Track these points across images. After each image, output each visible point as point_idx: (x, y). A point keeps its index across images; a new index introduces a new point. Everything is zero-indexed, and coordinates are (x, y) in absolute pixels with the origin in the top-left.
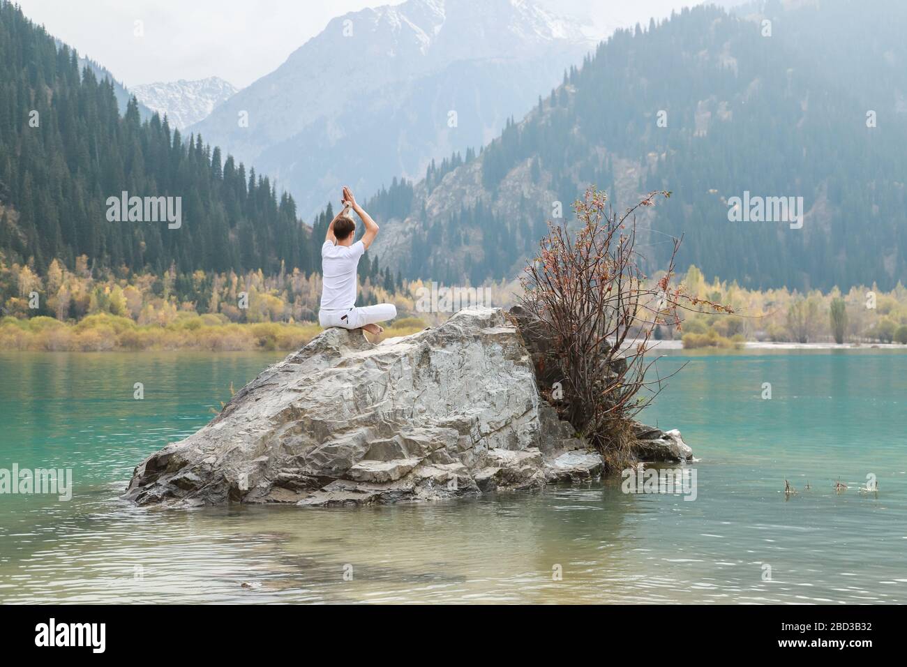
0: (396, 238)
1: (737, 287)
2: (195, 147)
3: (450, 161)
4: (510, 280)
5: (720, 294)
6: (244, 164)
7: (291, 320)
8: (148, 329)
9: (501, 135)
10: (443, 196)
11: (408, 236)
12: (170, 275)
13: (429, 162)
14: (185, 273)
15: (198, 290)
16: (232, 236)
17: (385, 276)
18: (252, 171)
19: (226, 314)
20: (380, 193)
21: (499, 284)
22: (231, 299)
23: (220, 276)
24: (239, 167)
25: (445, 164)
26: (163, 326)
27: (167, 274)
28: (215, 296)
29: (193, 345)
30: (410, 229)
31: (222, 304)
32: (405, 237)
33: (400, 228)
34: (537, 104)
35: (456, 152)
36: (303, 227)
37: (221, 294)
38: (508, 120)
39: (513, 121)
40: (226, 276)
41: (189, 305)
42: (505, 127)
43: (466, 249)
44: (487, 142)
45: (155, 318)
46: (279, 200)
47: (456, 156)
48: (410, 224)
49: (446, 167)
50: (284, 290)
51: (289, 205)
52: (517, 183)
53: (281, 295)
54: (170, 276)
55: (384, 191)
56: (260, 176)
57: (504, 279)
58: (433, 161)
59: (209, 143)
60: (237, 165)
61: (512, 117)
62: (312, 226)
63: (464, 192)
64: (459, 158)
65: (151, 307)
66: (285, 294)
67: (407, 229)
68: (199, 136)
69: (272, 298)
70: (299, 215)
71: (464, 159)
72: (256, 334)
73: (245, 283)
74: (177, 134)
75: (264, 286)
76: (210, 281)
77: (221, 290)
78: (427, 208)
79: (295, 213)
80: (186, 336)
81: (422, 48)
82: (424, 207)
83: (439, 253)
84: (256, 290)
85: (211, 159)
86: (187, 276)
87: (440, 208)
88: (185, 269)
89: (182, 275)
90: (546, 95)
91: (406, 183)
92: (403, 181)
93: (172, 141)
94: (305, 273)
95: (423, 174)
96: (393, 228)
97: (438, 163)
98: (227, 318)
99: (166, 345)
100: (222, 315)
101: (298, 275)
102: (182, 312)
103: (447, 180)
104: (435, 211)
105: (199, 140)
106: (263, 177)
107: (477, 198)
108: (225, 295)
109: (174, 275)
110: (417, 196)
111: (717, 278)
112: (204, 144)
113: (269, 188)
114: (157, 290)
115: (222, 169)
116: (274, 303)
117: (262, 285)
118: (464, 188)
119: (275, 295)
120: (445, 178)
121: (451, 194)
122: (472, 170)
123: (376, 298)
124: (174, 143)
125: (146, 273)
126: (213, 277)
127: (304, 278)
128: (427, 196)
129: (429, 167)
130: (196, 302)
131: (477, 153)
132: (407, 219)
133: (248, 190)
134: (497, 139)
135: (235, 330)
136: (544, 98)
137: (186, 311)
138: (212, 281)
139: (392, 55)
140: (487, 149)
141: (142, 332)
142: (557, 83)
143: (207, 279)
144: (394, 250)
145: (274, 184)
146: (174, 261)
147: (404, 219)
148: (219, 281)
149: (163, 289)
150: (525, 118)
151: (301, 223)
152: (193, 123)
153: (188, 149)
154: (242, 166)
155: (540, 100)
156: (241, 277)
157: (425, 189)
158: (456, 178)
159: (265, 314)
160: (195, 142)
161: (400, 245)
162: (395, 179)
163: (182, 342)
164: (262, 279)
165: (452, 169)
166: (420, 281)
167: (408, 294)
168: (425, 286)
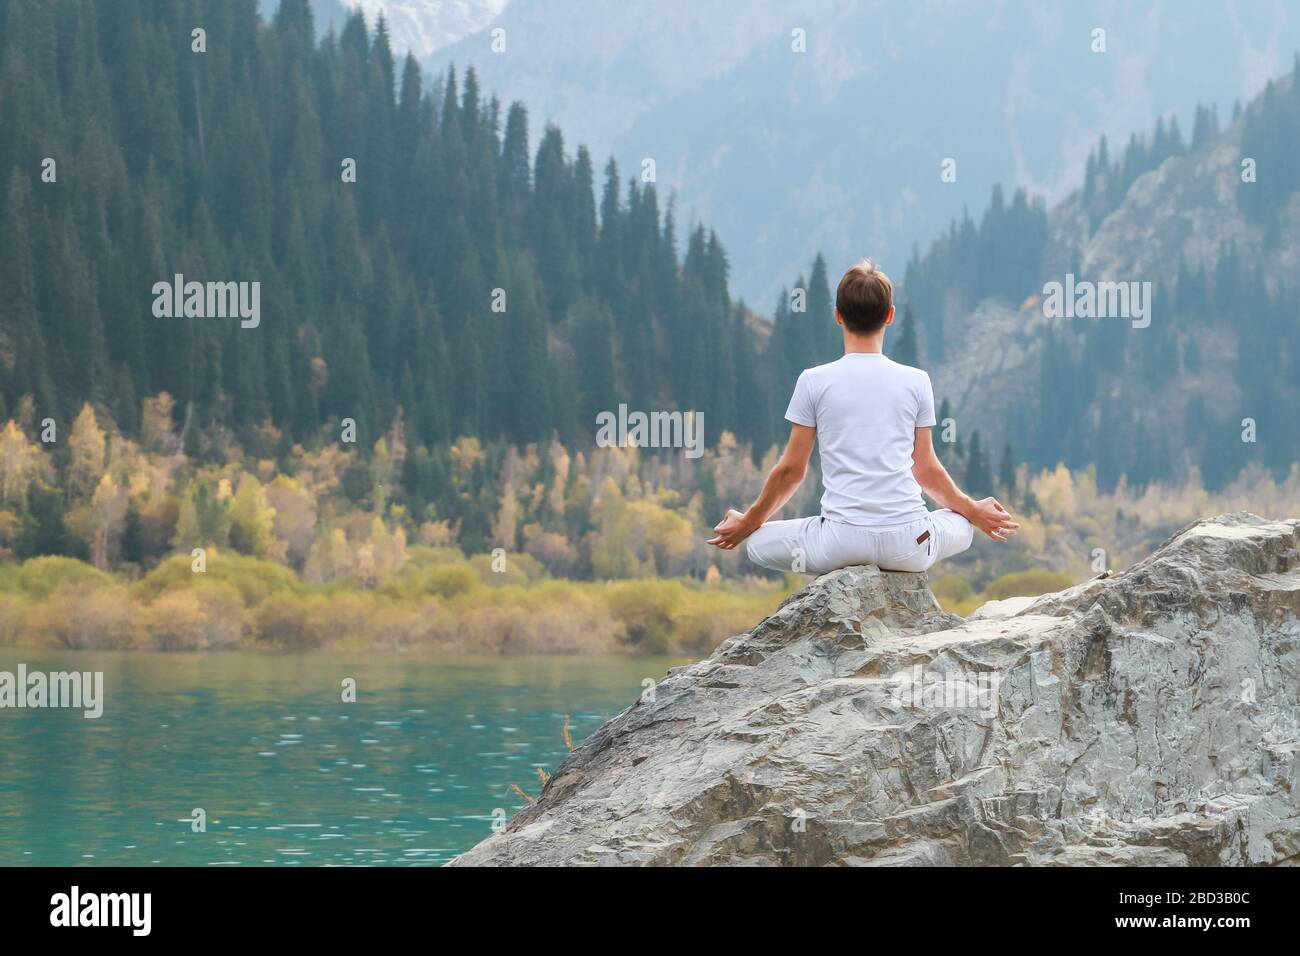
0: (998, 354)
2: (460, 103)
3: (1151, 142)
6: (590, 149)
7: (713, 573)
8: (329, 594)
10: (1130, 236)
11: (1032, 348)
12: (389, 448)
13: (1088, 145)
14: (429, 444)
15: (464, 489)
16: (556, 344)
17: (967, 454)
18: (611, 169)
19: (539, 556)
20: (958, 229)
21: (1280, 480)
22: (551, 514)
23: (522, 453)
24: (575, 158)
25: (1134, 150)
26: (371, 584)
27: (381, 446)
28: (510, 505)
29: (449, 637)
30: (1039, 330)
31: (527, 529)
32: (1025, 348)
33: (1009, 325)
35: (1167, 117)
36: (747, 322)
37: (525, 501)
40: (538, 452)
41: (438, 530)
43: (1192, 384)
44: (1252, 88)
45: (349, 563)
46: (682, 248)
47: (1167, 128)
48: (1037, 313)
49: (1140, 159)
50: (693, 491)
51: (709, 260)
53: (684, 503)
54: (390, 451)
55: (968, 225)
56: (633, 183)
58: (1103, 143)
59: (499, 92)
60: (570, 152)
62: (771, 317)
63: (1186, 228)
64: (1175, 134)
65: (339, 535)
66: (696, 502)
67: (1029, 329)
68: (471, 74)
69: (660, 514)
70: (737, 288)
71: (1187, 136)
72: (621, 610)
73: (589, 472)
74: (412, 66)
75: (642, 481)
76: (495, 467)
77: (526, 490)
79: (724, 285)
80: (431, 613)
82: (1075, 267)
83: (1115, 393)
84: (617, 491)
85: (501, 136)
86: (436, 449)
88: (429, 433)
89: (421, 451)
91: (1029, 201)
92: (1020, 197)
93: (398, 88)
94: (750, 445)
95: (1074, 178)
96: (991, 325)
97: (1117, 147)
98: (540, 566)
99: (379, 637)
100: (526, 557)
101: (732, 450)
102: (422, 549)
103: (1140, 192)
105: (471, 84)
106: (641, 187)
107: (1223, 244)
108: (534, 506)
109: (400, 447)
110: (1058, 237)
112: (484, 95)
113: (654, 213)
114: (354, 490)
115: (532, 163)
116: (668, 527)
117: (634, 479)
118: (1188, 215)
119: (668, 505)
120: (1134, 187)
121: (1151, 231)
122: (1211, 167)
124: (405, 93)
125: (327, 444)
126: (503, 456)
127: (748, 461)
128: (1085, 237)
129: (1091, 158)
130: (459, 523)
131: (1225, 121)
132: (1029, 303)
133: (599, 220)
135: (561, 597)
137: (432, 545)
138: (501, 467)
140: (1251, 108)
141: (314, 603)
143: (489, 461)
144: (995, 384)
145: (670, 204)
146: (400, 410)
147: (1022, 301)
148: (520, 465)
149: (371, 488)
151: (742, 311)
152: (453, 38)
153: (440, 109)
154: (583, 155)
156: (580, 456)
157: (1080, 219)
158: (1166, 188)
159: (643, 559)
160: (460, 91)
161: (1010, 372)
162: (997, 192)
163: (421, 631)
164: (636, 463)
165: (1154, 163)
166: (1062, 472)
167: (1030, 506)
168: (1076, 485)
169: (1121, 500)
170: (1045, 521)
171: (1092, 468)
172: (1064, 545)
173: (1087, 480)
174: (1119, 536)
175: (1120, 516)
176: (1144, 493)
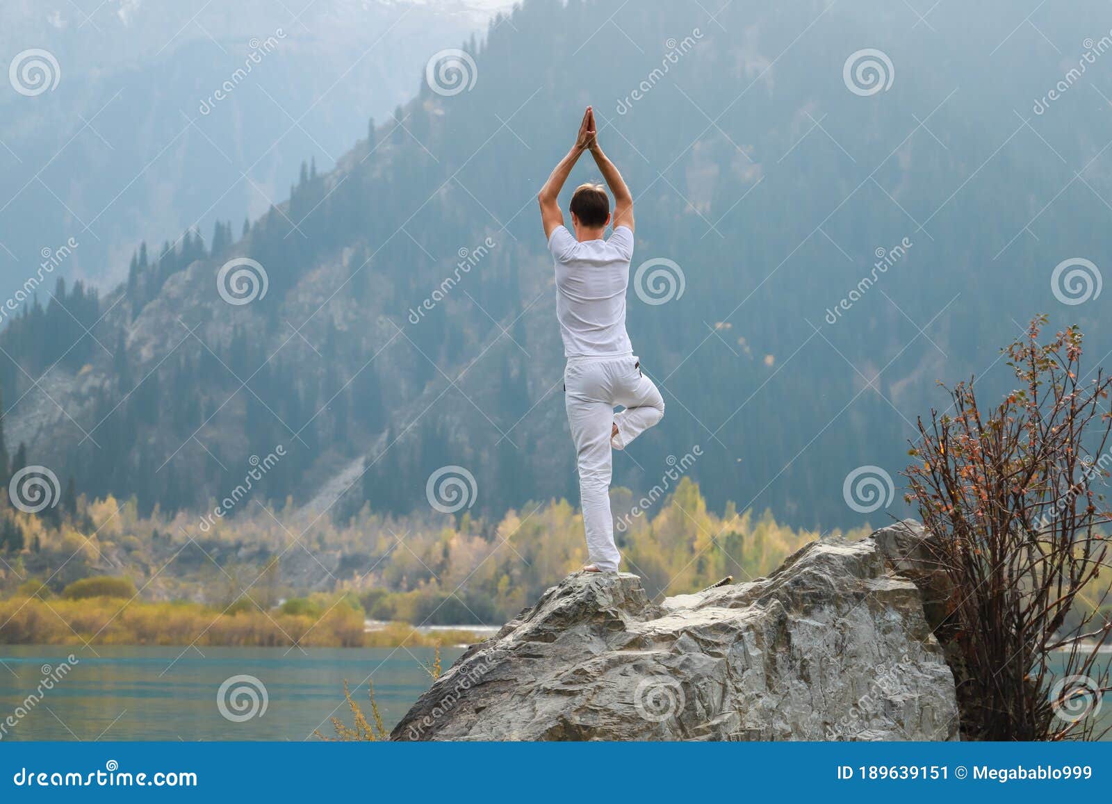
0: (60, 408)
1: (773, 525)
3: (179, 250)
4: (303, 498)
5: (741, 537)
9: (287, 196)
10: (164, 320)
11: (87, 404)
13: (131, 250)
20: (29, 312)
21: (279, 508)
25: (168, 254)
30: (93, 389)
32: (81, 403)
33: (69, 387)
34: (364, 136)
35: (193, 229)
38: (304, 167)
39: (313, 169)
42: (296, 180)
43: (211, 432)
44: (257, 211)
47: (193, 236)
48: (91, 378)
49: (172, 262)
52: (321, 299)
55: (37, 307)
57: (290, 499)
58: (144, 248)
61: (313, 160)
64: (199, 243)
67: (84, 390)
71: (208, 246)
78: (128, 344)
81: (122, 13)
82: (121, 342)
83: (152, 440)
87: (156, 347)
90: (385, 117)
91: (85, 291)
92: (78, 287)
95: (119, 273)
96: (54, 386)
97: (155, 252)
103: (172, 287)
104: (146, 353)
107: (235, 327)
110: (108, 319)
111: (731, 505)
118: (209, 305)
120: (167, 283)
121: (180, 317)
123: (20, 532)
128: (129, 321)
129: (134, 260)
131: (237, 235)
132: (86, 369)
134: (280, 206)
136: (379, 124)
139: (58, 23)
140: (257, 224)
142: (405, 95)
144: (57, 432)
147: (80, 368)
150: (339, 164)
155: (371, 127)
157: (125, 306)
158: (192, 284)
161: (70, 421)
162: (61, 284)
165: (184, 266)
166: (111, 500)
167: (88, 526)
168: (121, 511)
169: (155, 522)
170: (100, 538)
171: (134, 498)
172: (114, 558)
173: (131, 506)
174: (155, 550)
175: (156, 535)
176: (173, 517)
